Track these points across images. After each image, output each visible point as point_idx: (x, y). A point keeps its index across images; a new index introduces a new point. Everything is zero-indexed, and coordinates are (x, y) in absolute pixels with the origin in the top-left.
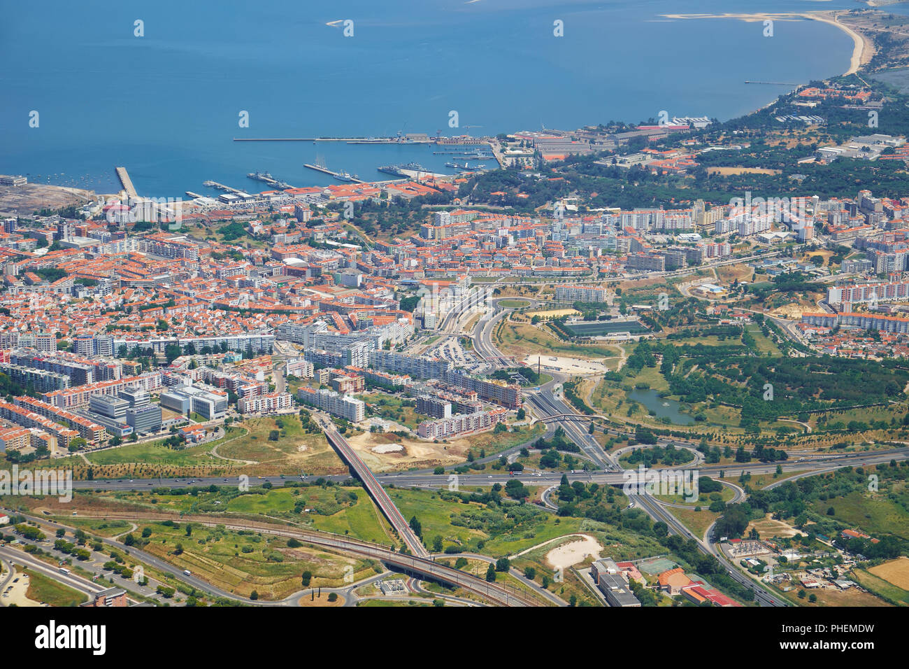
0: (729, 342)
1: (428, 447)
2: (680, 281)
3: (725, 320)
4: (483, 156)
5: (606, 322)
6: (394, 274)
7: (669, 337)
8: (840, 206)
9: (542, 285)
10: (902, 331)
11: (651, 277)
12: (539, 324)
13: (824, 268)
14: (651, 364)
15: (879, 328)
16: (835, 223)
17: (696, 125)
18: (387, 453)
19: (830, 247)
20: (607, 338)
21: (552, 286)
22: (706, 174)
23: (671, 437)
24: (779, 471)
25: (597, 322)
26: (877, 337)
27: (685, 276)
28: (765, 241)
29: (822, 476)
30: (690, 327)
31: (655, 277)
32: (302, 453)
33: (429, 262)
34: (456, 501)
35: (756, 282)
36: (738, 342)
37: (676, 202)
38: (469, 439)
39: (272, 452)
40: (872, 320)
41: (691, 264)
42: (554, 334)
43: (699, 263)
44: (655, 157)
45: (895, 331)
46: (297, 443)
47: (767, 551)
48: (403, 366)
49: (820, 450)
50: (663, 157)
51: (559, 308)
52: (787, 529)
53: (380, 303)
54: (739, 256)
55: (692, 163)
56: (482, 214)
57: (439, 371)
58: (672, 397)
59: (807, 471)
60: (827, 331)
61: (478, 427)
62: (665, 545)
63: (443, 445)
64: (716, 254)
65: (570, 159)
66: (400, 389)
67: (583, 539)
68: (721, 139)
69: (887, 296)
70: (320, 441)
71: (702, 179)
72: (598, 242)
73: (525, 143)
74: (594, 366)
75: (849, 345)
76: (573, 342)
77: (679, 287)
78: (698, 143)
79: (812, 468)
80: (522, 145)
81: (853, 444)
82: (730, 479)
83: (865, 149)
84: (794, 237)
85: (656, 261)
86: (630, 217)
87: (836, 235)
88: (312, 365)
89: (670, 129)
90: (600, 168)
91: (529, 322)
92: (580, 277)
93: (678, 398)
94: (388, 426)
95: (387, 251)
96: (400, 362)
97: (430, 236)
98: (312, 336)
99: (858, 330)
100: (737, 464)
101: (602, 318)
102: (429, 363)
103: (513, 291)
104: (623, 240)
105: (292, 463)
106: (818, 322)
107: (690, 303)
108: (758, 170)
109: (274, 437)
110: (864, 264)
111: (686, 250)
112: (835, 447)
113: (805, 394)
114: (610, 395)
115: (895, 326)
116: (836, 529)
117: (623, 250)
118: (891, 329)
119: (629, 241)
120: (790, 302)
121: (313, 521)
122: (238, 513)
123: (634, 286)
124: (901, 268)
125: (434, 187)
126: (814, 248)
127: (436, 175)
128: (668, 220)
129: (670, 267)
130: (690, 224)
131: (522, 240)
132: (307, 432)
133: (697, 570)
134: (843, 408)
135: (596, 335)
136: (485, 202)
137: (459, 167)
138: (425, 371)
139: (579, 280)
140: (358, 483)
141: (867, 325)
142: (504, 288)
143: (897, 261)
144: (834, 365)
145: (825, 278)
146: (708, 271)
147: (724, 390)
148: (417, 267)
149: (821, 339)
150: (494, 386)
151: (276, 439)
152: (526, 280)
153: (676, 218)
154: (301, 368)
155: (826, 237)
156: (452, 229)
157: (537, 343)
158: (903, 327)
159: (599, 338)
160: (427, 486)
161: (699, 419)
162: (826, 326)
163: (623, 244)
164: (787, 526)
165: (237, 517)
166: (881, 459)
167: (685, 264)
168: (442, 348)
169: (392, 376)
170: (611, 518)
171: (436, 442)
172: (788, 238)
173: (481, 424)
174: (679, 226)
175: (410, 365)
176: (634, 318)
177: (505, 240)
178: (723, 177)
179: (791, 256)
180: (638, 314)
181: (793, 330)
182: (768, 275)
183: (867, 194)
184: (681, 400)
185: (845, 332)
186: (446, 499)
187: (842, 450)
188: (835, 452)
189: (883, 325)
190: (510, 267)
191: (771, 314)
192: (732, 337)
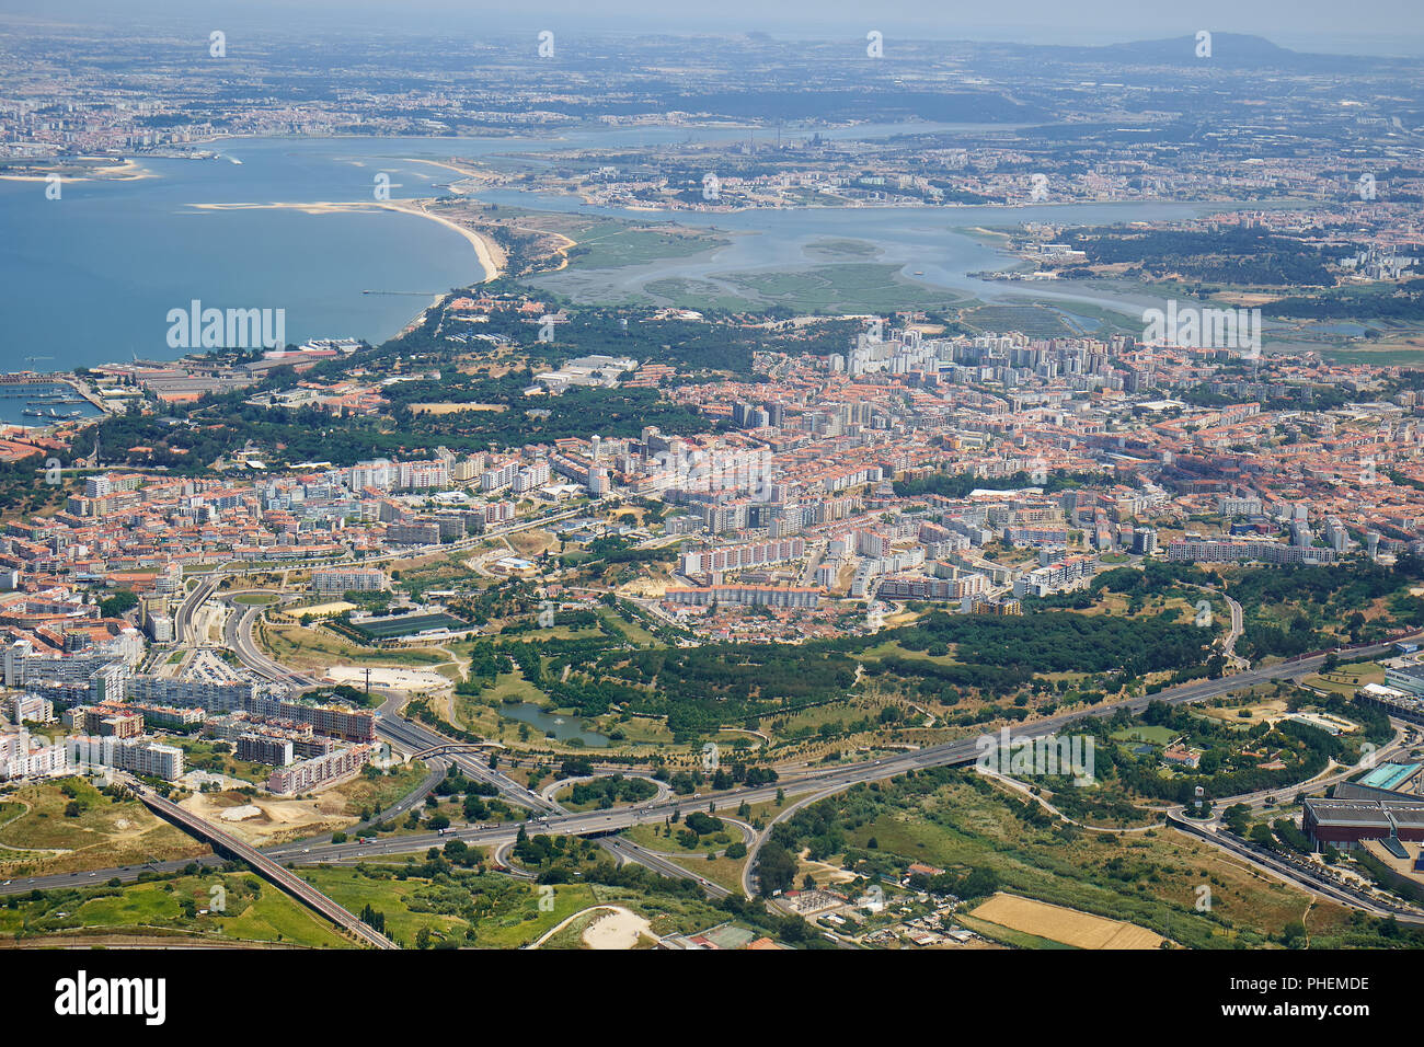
0: (585, 633)
1: (293, 806)
2: (467, 556)
3: (567, 605)
4: (70, 399)
5: (402, 616)
6: (59, 567)
7: (504, 631)
8: (623, 448)
9: (284, 571)
10: (796, 605)
11: (428, 553)
12: (313, 625)
13: (641, 530)
14: (507, 670)
15: (765, 603)
16: (627, 472)
17: (345, 349)
18: (245, 819)
19: (640, 502)
20: (419, 638)
21: (298, 573)
22: (410, 414)
23: (605, 763)
24: (780, 797)
25: (390, 617)
26: (769, 615)
27: (469, 549)
28: (551, 498)
29: (833, 798)
30: (526, 617)
31: (433, 552)
32: (128, 832)
33: (105, 548)
34: (388, 878)
35: (565, 552)
36: (597, 632)
37: (407, 451)
38: (338, 789)
39: (80, 833)
40: (755, 593)
41: (472, 533)
42: (343, 637)
43: (481, 531)
44: (322, 392)
45: (786, 605)
46: (110, 818)
47: (839, 903)
48: (180, 695)
49: (810, 764)
50: (332, 393)
51: (326, 602)
52: (835, 872)
53: (70, 611)
54: (528, 520)
55: (378, 399)
56: (149, 478)
57: (237, 698)
58: (559, 711)
59: (809, 794)
60: (704, 610)
61: (339, 772)
62: (722, 909)
63: (310, 802)
64: (498, 517)
65: (207, 399)
66: (195, 727)
67: (613, 912)
68: (397, 366)
69: (756, 561)
70: (143, 812)
71: (406, 420)
72: (336, 510)
73: (123, 379)
74: (426, 676)
75: (741, 627)
76: (376, 646)
77: (471, 564)
78: (368, 373)
79: (815, 789)
80: (119, 382)
81: (847, 753)
82: (724, 813)
83: (596, 375)
84: (582, 491)
85: (429, 532)
86: (363, 473)
87: (637, 486)
88: (51, 703)
89: (313, 357)
90: (257, 410)
91: (297, 623)
92: (333, 557)
93: (571, 711)
94: (226, 783)
95: (29, 535)
96: (175, 690)
97: (84, 513)
98: (18, 662)
99: (739, 606)
100: (717, 792)
101: (396, 612)
102: (222, 688)
103: (247, 582)
104: (370, 505)
105: (123, 847)
106: (687, 600)
107: (509, 585)
108: (474, 406)
109: (72, 812)
110: (694, 522)
111: (461, 515)
112: (826, 759)
113: (740, 693)
114: (479, 714)
115: (786, 598)
116: (897, 866)
117: (370, 519)
118: (781, 603)
119: (378, 506)
120: (639, 576)
121: (222, 926)
122: (105, 926)
123: (409, 567)
124: (742, 524)
125: (31, 444)
126: (617, 504)
127: (26, 428)
128: (418, 475)
129: (447, 539)
130: (446, 481)
131: (229, 511)
132: (114, 801)
133: (782, 938)
134: (798, 709)
135: (404, 635)
136: (123, 461)
137: (44, 415)
138: (215, 700)
139: (332, 562)
140: (244, 866)
141: (750, 599)
142: (233, 578)
143: (737, 516)
144: (756, 653)
145: (650, 542)
146: (498, 541)
147: (631, 696)
148: (89, 556)
149: (701, 621)
150: (334, 713)
151: (75, 815)
152: (257, 565)
153: (425, 473)
154: (36, 710)
155: (623, 489)
156: (116, 501)
157: (326, 651)
158: (797, 600)
159: (409, 638)
160: (335, 861)
161: (617, 737)
162: (699, 604)
163: (370, 510)
164: (830, 868)
165: (107, 933)
166: (891, 769)
167: (465, 534)
168: (197, 666)
169: (181, 711)
170: (628, 880)
171: (299, 798)
172: (577, 493)
173: (343, 768)
174: (432, 483)
175: (190, 693)
176: (437, 609)
177: (203, 513)
178: (435, 415)
179: (591, 515)
180: (442, 604)
181: (660, 612)
182: (578, 543)
183: (654, 431)
184: (576, 714)
185: (725, 610)
186: (373, 877)
187: (837, 762)
188: (829, 766)
189: (770, 599)
190: (229, 549)
191: (621, 592)
192: (587, 627)
